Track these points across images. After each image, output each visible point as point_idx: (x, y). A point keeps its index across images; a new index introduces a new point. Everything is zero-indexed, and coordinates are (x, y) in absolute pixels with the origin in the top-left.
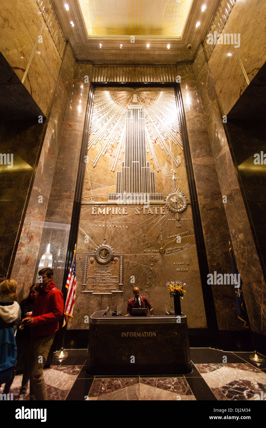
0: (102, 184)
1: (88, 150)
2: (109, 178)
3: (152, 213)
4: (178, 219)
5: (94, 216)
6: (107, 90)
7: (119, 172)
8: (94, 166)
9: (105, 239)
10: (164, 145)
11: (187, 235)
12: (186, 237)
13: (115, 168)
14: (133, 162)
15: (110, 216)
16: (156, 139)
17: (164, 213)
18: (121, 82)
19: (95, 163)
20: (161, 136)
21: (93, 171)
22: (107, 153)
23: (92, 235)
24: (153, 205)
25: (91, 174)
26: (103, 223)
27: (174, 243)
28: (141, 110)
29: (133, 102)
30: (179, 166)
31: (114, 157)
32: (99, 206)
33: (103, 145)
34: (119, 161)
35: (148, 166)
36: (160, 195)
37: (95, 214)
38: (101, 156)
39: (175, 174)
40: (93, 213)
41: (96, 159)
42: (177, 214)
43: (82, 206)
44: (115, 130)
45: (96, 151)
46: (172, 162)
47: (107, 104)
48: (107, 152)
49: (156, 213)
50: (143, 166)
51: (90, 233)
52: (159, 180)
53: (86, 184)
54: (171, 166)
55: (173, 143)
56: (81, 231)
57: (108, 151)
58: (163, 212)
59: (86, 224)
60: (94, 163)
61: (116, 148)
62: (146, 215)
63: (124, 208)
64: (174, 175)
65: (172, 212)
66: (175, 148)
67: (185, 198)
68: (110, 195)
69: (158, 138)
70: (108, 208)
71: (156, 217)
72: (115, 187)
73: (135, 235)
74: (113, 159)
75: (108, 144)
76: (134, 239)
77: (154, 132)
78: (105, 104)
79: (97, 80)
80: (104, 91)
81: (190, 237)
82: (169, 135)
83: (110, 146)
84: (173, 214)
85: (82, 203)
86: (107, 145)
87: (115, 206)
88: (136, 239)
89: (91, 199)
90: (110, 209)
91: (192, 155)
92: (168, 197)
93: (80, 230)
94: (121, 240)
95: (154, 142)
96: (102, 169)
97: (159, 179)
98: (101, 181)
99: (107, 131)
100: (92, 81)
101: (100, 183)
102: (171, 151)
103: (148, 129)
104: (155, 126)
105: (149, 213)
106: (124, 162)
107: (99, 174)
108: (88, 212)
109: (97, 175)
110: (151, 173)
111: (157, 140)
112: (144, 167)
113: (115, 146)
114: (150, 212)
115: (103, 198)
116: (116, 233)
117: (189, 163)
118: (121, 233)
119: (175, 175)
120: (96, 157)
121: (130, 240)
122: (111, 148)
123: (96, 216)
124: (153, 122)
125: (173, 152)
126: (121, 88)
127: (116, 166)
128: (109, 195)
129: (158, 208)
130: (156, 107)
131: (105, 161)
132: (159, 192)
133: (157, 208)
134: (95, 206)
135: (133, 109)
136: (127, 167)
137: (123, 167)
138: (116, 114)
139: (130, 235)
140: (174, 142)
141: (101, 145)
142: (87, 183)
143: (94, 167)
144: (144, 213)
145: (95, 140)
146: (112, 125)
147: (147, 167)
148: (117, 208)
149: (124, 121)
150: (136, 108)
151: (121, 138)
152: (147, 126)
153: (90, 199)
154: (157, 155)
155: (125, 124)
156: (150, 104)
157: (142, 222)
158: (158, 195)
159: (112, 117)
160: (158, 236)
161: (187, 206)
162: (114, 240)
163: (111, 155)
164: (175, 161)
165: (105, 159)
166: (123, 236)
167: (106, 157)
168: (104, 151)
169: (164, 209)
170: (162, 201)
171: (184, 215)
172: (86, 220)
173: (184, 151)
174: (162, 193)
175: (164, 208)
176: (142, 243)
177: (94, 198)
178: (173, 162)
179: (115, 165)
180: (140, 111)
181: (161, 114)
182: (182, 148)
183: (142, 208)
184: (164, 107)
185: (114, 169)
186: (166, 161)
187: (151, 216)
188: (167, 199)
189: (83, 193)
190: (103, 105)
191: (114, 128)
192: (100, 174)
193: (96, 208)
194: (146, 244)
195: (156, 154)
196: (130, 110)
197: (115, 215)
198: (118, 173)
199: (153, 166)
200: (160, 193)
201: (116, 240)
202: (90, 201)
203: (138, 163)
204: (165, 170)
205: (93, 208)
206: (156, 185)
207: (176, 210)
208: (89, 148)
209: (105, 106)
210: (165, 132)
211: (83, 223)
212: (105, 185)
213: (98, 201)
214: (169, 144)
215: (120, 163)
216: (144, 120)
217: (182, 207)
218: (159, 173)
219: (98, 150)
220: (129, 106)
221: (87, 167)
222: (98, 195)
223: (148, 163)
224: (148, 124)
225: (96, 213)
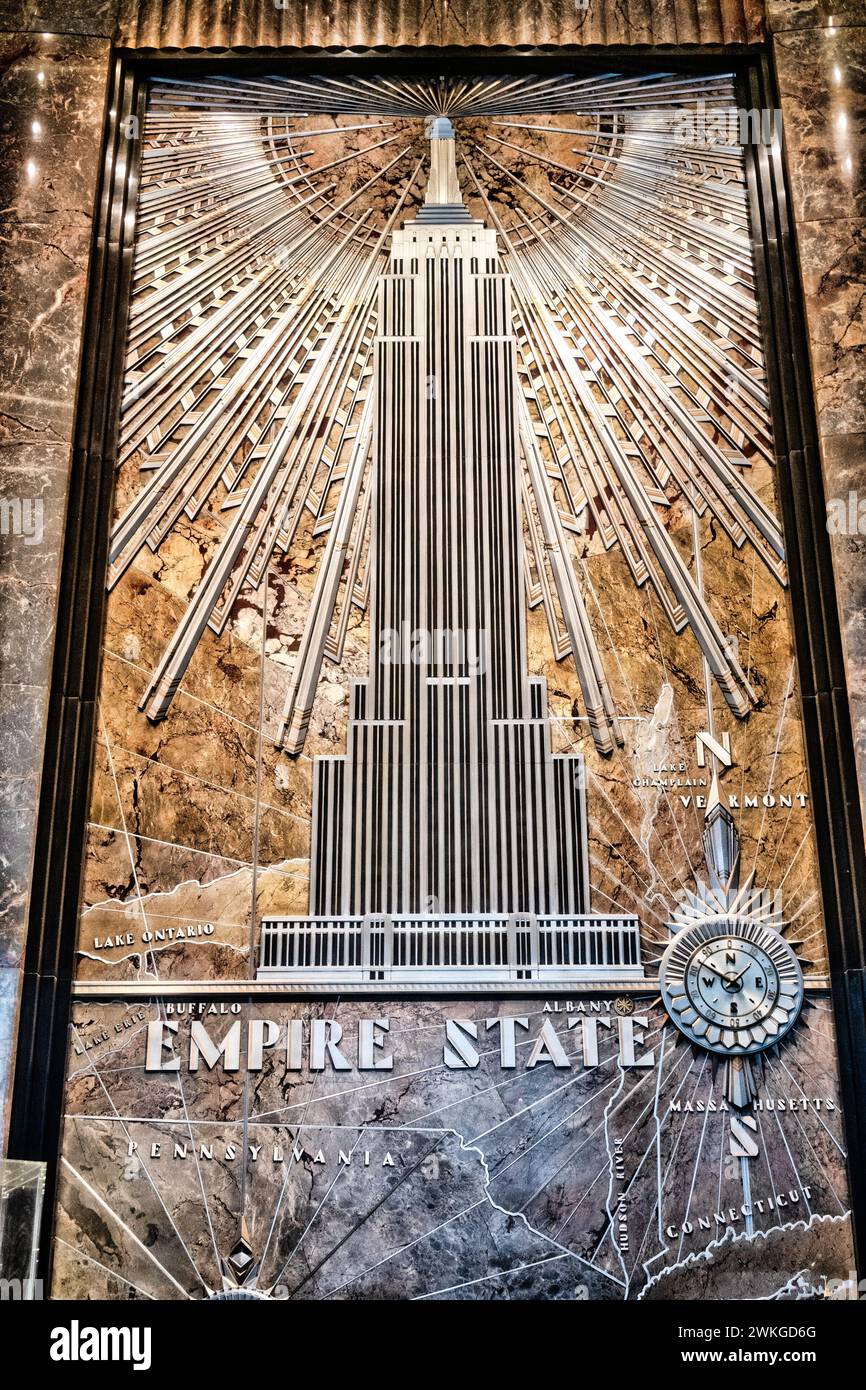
0: (217, 850)
1: (109, 593)
2: (257, 806)
3: (562, 1060)
4: (739, 1102)
5: (160, 1082)
6: (234, 105)
7: (331, 758)
8: (152, 713)
9: (240, 1248)
10: (651, 545)
11: (796, 1217)
12: (793, 1226)
13: (304, 727)
14: (432, 681)
15: (275, 1079)
16: (598, 500)
17: (648, 1059)
18: (342, 49)
19: (164, 688)
20: (634, 475)
21: (152, 749)
22: (242, 613)
23: (155, 1221)
24: (569, 1006)
25: (137, 777)
26: (227, 1134)
27: (709, 1268)
28: (491, 265)
29: (429, 200)
30: (758, 706)
31: (294, 647)
32: (196, 1009)
33: (215, 551)
34: (332, 673)
35: (537, 712)
36: (621, 929)
37: (168, 1066)
38: (199, 636)
39: (727, 768)
40: (153, 1064)
41: (167, 655)
42: (736, 1063)
43: (80, 1015)
44: (297, 433)
45: (169, 597)
46: (708, 677)
47: (236, 222)
48: (246, 604)
49: (592, 1060)
50: (500, 712)
51: (138, 1207)
52: (613, 817)
53: (102, 850)
54: (701, 713)
55: (721, 533)
56: (76, 1192)
57: (251, 598)
58: (640, 1049)
59: (109, 1142)
60: (154, 690)
61: (310, 570)
62: (520, 1076)
63: (366, 1027)
64: (721, 776)
65: (698, 1052)
66: (731, 566)
67: (794, 946)
68: (272, 931)
69: (609, 490)
70: (256, 1027)
71: (592, 1085)
72: (301, 869)
73: (444, 1217)
74: (283, 656)
75: (251, 545)
76: (437, 1246)
77: (583, 444)
78: (220, 224)
79: (162, 34)
80: (214, 116)
81: (818, 1231)
82: (690, 467)
83: (261, 561)
84: (704, 1064)
85: (78, 991)
86: (241, 552)
87: (305, 1010)
88: (448, 1245)
89: (144, 962)
90: (275, 1030)
91: (847, 629)
92: (672, 942)
93: (70, 1181)
94: (352, 1255)
95: (581, 524)
96: (214, 742)
97: (616, 811)
98: (202, 830)
99: (240, 438)
100: (126, 40)
101: (203, 839)
102: (699, 592)
103: (540, 419)
104: (588, 397)
105: (545, 1057)
106: (368, 682)
107: (189, 779)
108: (119, 1055)
109: (177, 780)
110: (558, 764)
111: (601, 506)
112: (511, 722)
113: (300, 556)
114: (544, 1049)
115: (220, 951)
116: (314, 1204)
117: (825, 686)
118: (347, 1204)
119: (729, 776)
120: (161, 648)
121: (414, 1252)
122: (272, 577)
123: (178, 1085)
124: (572, 367)
125: (716, 601)
126: (338, 89)
127: (307, 714)
128: (265, 930)
129: (606, 1021)
130: (601, 239)
131: (233, 673)
132: (613, 909)
133: (600, 1025)
134: (170, 1008)
135: (430, 263)
136: (386, 723)
137: (360, 724)
138: (302, 306)
139: (409, 1219)
140: (725, 520)
141: (203, 551)
142: (105, 844)
143: (154, 723)
144: (509, 1060)
145: (154, 516)
146: (277, 396)
147: (527, 721)
148: (318, 1025)
149: (362, 360)
150: (453, 251)
151: (344, 497)
152: (529, 400)
153: (135, 960)
154: (598, 629)
155: (373, 383)
156: (552, 218)
157: (491, 1120)
158: (604, 928)
159: (278, 328)
160: (601, 1220)
161: (806, 1005)
162: (301, 1253)
163: (272, 632)
164: (725, 672)
165: (236, 659)
166: (360, 1222)
167: (241, 646)
168: (220, 594)
169: (646, 1030)
170: (630, 975)
171: (781, 1073)
172: (106, 1110)
173: (793, 589)
174: (635, 917)
175: (644, 1021)
176: (494, 1274)
177: (162, 953)
178: (719, 679)
179: (300, 708)
180: (482, 275)
181: (633, 299)
182: (780, 568)
183: (491, 1022)
184: (656, 245)
185: (294, 735)
186: (661, 669)
187: (556, 1080)
188: (667, 955)
189: (86, 913)
190: (204, 233)
191: (292, 416)
192: (194, 771)
193: (173, 1025)
194: (515, 1281)
195: (594, 615)
196: (407, 266)
197: (305, 1074)
198: (323, 765)
199: (575, 713)
200: (618, 911)
201: (315, 1252)
202: (132, 977)
203: (464, 690)
204: (658, 743)
205: (156, 1027)
206: (592, 858)
207: (729, 1038)
208: (114, 572)
209: (220, 239)
210: (662, 440)
211: (89, 1131)
212: (233, 855)
213: (186, 976)
214: (689, 535)
215: (334, 693)
216: (507, 346)
217: (768, 1016)
218: (609, 766)
219: (181, 593)
220: (397, 235)
221: (102, 724)
222: (189, 930)
223: (536, 691)
224: (537, 383)
225: (174, 1064)
